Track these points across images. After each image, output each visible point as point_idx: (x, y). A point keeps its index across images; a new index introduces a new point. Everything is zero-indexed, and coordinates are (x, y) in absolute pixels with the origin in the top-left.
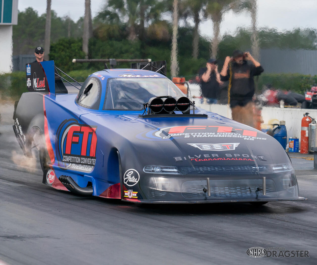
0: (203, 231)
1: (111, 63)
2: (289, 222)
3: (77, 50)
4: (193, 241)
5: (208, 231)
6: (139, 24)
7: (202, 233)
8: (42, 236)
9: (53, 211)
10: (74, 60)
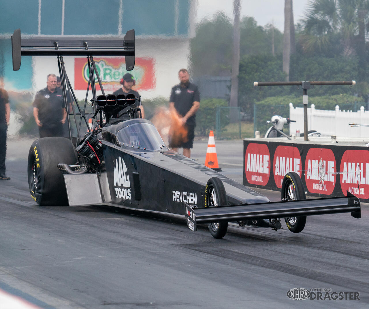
1: (303, 87)
3: (275, 70)
9: (203, 273)
10: (256, 83)
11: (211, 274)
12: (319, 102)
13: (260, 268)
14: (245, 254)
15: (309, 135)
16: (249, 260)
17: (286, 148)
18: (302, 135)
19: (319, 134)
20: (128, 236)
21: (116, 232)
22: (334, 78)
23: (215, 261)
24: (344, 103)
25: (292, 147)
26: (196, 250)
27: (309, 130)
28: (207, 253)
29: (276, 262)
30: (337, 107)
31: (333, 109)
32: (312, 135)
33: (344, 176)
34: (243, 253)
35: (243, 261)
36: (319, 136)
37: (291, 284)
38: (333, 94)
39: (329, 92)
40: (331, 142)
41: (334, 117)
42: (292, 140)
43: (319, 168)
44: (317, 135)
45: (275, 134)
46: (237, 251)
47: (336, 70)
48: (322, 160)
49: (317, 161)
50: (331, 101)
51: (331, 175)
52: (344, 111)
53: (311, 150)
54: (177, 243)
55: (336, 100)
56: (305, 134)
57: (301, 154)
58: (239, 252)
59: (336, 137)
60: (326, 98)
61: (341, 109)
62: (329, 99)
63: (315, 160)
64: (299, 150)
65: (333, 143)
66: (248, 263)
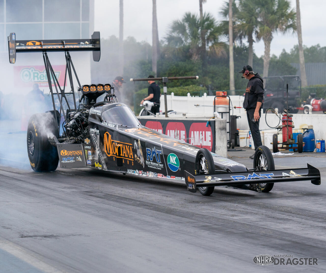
0: (217, 225)
1: (163, 81)
2: (295, 214)
3: (147, 71)
4: (205, 233)
5: (221, 224)
6: (200, 46)
7: (216, 226)
8: (75, 235)
9: (93, 212)
10: (131, 79)
11: (98, 212)
12: (176, 91)
13: (133, 207)
14: (123, 197)
15: (168, 113)
16: (125, 201)
17: (152, 122)
18: (164, 114)
19: (176, 113)
20: (43, 187)
21: (36, 184)
22: (186, 75)
23: (102, 203)
24: (193, 91)
25: (156, 122)
26: (89, 195)
27: (168, 110)
28: (97, 197)
29: (144, 202)
30: (189, 94)
31: (186, 95)
32: (171, 113)
33: (192, 140)
34: (122, 196)
35: (121, 202)
36: (176, 114)
37: (154, 218)
38: (186, 85)
39: (183, 84)
40: (182, 118)
41: (186, 101)
42: (157, 117)
43: (175, 135)
44: (174, 113)
45: (146, 113)
46: (117, 195)
47: (188, 70)
48: (177, 130)
49: (173, 131)
50: (184, 90)
51: (183, 140)
52: (193, 96)
53: (169, 124)
54: (77, 191)
55: (188, 89)
56: (166, 113)
57: (163, 127)
58: (119, 196)
59: (185, 114)
60: (181, 88)
61: (191, 95)
62: (184, 89)
63: (172, 130)
64: (161, 124)
65: (184, 118)
66: (125, 203)
